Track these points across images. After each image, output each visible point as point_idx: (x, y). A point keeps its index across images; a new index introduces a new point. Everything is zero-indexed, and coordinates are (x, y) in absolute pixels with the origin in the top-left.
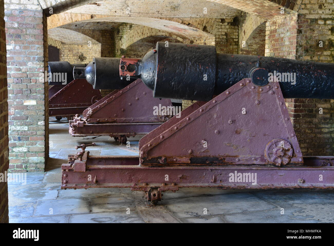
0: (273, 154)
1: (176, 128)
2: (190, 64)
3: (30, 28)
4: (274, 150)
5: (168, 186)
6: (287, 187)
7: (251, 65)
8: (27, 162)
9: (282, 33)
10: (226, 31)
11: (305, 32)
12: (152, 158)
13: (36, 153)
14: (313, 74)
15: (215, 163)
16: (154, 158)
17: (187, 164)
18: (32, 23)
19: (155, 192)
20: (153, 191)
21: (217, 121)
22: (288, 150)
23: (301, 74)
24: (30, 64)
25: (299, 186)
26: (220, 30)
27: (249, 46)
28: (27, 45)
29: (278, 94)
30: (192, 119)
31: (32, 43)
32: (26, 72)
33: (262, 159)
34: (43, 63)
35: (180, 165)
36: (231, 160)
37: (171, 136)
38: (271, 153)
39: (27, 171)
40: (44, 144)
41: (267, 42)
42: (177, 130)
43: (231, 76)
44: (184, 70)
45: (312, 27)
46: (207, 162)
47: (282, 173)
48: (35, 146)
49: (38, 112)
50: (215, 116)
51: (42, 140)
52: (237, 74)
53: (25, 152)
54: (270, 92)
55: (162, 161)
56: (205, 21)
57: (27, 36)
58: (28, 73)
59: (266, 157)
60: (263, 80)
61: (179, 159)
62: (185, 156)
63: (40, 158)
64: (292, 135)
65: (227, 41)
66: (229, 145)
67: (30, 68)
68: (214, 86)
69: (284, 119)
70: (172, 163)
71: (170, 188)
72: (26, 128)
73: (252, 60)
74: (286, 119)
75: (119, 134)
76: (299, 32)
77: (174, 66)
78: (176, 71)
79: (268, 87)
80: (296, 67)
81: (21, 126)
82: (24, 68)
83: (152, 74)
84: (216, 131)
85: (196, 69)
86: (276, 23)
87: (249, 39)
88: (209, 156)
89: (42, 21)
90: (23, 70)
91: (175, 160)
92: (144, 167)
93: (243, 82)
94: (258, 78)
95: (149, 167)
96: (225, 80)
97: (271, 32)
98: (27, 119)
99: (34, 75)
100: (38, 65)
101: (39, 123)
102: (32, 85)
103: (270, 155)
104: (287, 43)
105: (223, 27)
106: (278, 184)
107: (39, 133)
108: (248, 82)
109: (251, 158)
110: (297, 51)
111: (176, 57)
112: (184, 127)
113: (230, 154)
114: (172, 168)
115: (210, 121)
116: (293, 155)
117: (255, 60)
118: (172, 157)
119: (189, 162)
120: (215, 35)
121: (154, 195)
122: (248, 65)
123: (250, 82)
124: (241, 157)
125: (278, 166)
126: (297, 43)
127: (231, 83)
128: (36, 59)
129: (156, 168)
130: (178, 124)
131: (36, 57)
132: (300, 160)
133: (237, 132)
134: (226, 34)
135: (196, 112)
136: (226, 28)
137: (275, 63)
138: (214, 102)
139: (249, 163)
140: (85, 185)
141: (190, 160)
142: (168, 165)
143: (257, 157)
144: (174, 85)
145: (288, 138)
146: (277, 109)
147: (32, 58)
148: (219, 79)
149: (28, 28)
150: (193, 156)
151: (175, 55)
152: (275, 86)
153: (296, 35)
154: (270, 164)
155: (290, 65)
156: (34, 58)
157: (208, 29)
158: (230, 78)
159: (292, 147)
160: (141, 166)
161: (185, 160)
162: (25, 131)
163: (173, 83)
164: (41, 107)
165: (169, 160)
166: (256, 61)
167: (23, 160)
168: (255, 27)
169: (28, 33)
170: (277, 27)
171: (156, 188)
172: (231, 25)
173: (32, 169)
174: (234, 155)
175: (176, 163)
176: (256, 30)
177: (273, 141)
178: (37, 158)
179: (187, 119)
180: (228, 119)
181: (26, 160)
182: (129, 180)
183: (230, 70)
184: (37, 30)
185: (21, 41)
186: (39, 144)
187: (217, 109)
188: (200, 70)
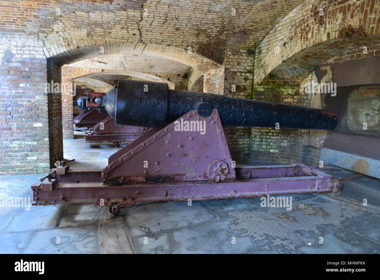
0: (213, 172)
1: (133, 152)
2: (146, 97)
3: (38, 71)
4: (215, 170)
5: (126, 201)
6: (223, 198)
7: (196, 99)
8: (37, 167)
9: (214, 80)
10: (180, 81)
11: (229, 79)
12: (112, 178)
13: (43, 161)
14: (244, 108)
15: (166, 181)
16: (115, 178)
17: (143, 183)
18: (39, 68)
19: (116, 207)
20: (113, 205)
21: (168, 146)
22: (225, 169)
23: (235, 108)
24: (37, 97)
25: (232, 196)
26: (177, 80)
27: (193, 89)
28: (35, 83)
29: (218, 124)
30: (147, 145)
31: (39, 82)
32: (34, 103)
33: (205, 176)
34: (47, 97)
35: (137, 183)
36: (180, 178)
37: (129, 159)
38: (212, 172)
39: (38, 173)
40: (49, 154)
41: (204, 86)
42: (134, 154)
43: (180, 108)
44: (141, 102)
45: (233, 77)
46: (160, 180)
47: (220, 186)
48: (42, 156)
49: (43, 131)
50: (167, 142)
51: (47, 151)
52: (185, 106)
53: (35, 160)
54: (212, 122)
55: (121, 181)
56: (169, 75)
57: (35, 77)
58: (36, 103)
59: (208, 175)
60: (207, 112)
61: (136, 178)
62: (141, 176)
63: (46, 164)
64: (229, 157)
65: (181, 87)
66: (178, 166)
67: (37, 100)
68: (166, 116)
69: (223, 144)
70: (130, 182)
71: (128, 203)
72: (35, 143)
73: (198, 96)
74: (224, 144)
75: (115, 141)
76: (226, 79)
77: (132, 99)
78: (133, 103)
79: (210, 118)
80: (231, 102)
81: (32, 141)
82: (33, 100)
83: (113, 105)
84: (167, 154)
85: (151, 102)
86: (210, 74)
87: (193, 86)
88: (162, 175)
89: (46, 66)
90: (32, 102)
91: (132, 179)
92: (105, 186)
93: (190, 114)
94: (203, 111)
95: (110, 186)
96: (175, 111)
97: (207, 80)
98: (36, 136)
99: (40, 105)
100: (43, 97)
101: (45, 139)
102: (39, 112)
103: (211, 174)
104: (217, 86)
105: (179, 79)
106: (216, 195)
107: (45, 146)
108: (194, 113)
109: (196, 176)
110: (224, 92)
111: (133, 91)
112: (140, 151)
113: (179, 173)
114: (129, 186)
115: (162, 146)
116: (228, 173)
117: (200, 95)
118: (130, 177)
119: (145, 180)
120: (175, 83)
121: (115, 209)
122: (194, 100)
123: (196, 113)
124: (188, 175)
125: (217, 182)
126: (224, 86)
127: (180, 114)
128: (42, 93)
129: (115, 187)
130: (135, 149)
131: (42, 92)
132: (234, 176)
133: (185, 155)
134: (181, 83)
135: (150, 139)
136: (180, 79)
137: (215, 98)
138: (166, 130)
139: (194, 180)
140: (53, 202)
141: (146, 179)
142: (127, 183)
143: (201, 174)
144: (131, 115)
145: (225, 159)
146: (217, 136)
147: (39, 93)
148: (170, 111)
149: (36, 71)
150: (148, 175)
151: (133, 90)
152: (215, 117)
153: (224, 81)
154: (211, 180)
155: (227, 100)
156: (40, 93)
157: (171, 79)
158: (179, 110)
159: (228, 167)
160: (103, 185)
161: (141, 179)
162: (35, 145)
163: (131, 114)
164: (46, 128)
165: (127, 180)
166: (201, 97)
167: (34, 165)
168: (196, 79)
169: (36, 75)
170: (211, 77)
171: (116, 203)
172: (184, 78)
173: (41, 171)
174: (183, 173)
175: (134, 182)
176: (197, 80)
177: (214, 162)
178: (44, 164)
179: (143, 144)
180: (178, 145)
181: (37, 166)
182: (93, 196)
183: (180, 103)
184: (42, 73)
185: (31, 80)
186: (45, 154)
187: (169, 136)
188: (154, 103)
